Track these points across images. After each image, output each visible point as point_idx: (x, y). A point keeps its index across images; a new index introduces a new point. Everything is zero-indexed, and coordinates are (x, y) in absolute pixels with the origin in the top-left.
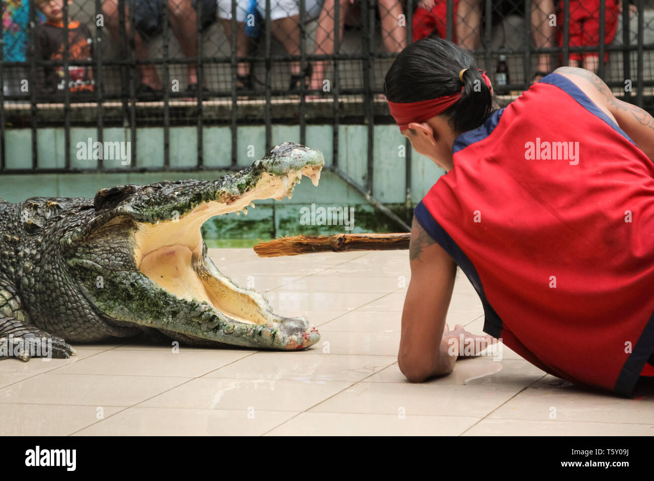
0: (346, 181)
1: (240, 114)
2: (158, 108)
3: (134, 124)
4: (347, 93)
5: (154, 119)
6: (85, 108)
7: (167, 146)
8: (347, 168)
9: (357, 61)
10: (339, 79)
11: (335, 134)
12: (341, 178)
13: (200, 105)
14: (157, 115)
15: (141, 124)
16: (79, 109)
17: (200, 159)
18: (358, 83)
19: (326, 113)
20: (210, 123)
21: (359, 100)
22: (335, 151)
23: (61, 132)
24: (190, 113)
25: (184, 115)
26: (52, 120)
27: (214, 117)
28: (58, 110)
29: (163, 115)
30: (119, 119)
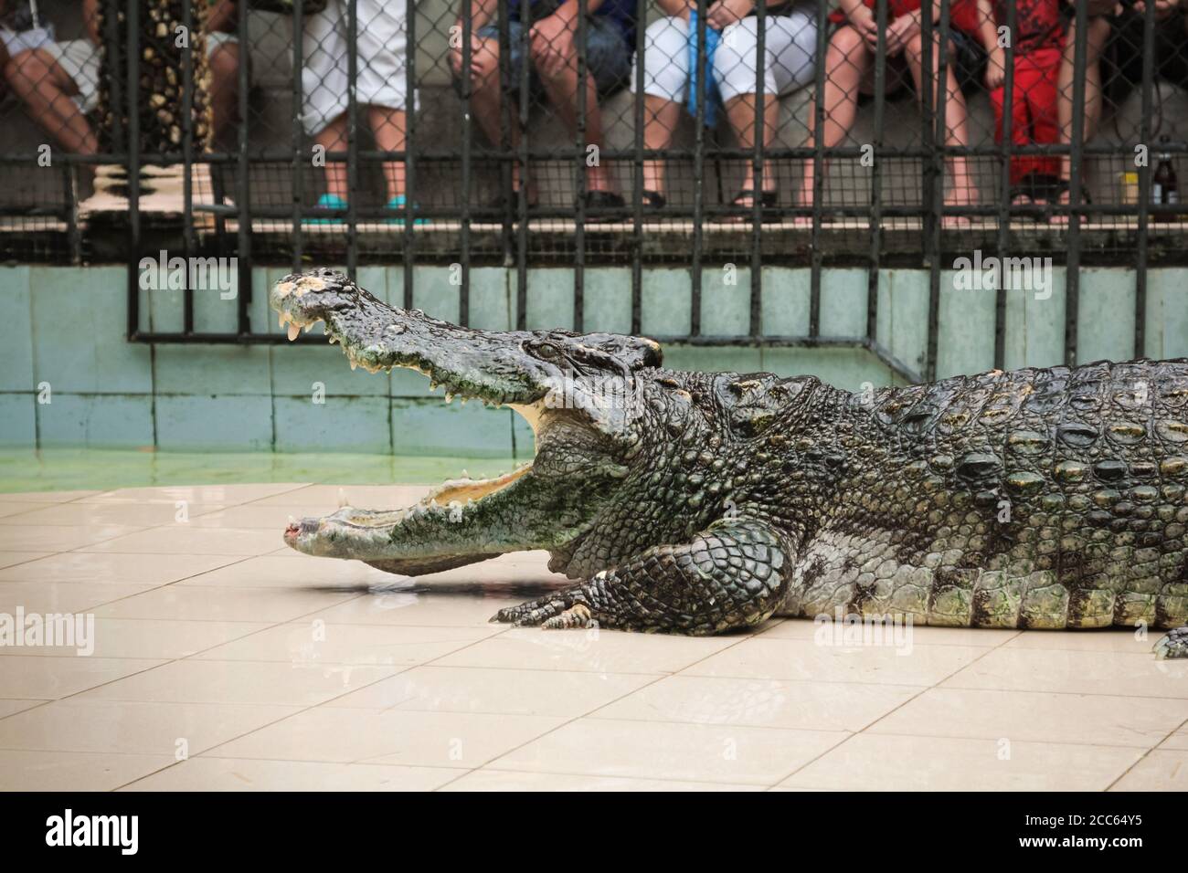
0: (890, 366)
1: (706, 247)
2: (562, 234)
3: (522, 261)
4: (894, 213)
5: (554, 253)
6: (436, 232)
7: (579, 301)
8: (891, 341)
9: (910, 160)
10: (881, 189)
11: (873, 284)
12: (882, 359)
13: (637, 231)
14: (560, 247)
15: (534, 262)
16: (427, 234)
17: (636, 323)
18: (914, 197)
19: (853, 247)
20: (654, 261)
21: (914, 225)
22: (872, 314)
23: (396, 274)
24: (618, 243)
25: (607, 248)
26: (380, 252)
27: (659, 252)
28: (389, 234)
29: (572, 247)
30: (495, 253)
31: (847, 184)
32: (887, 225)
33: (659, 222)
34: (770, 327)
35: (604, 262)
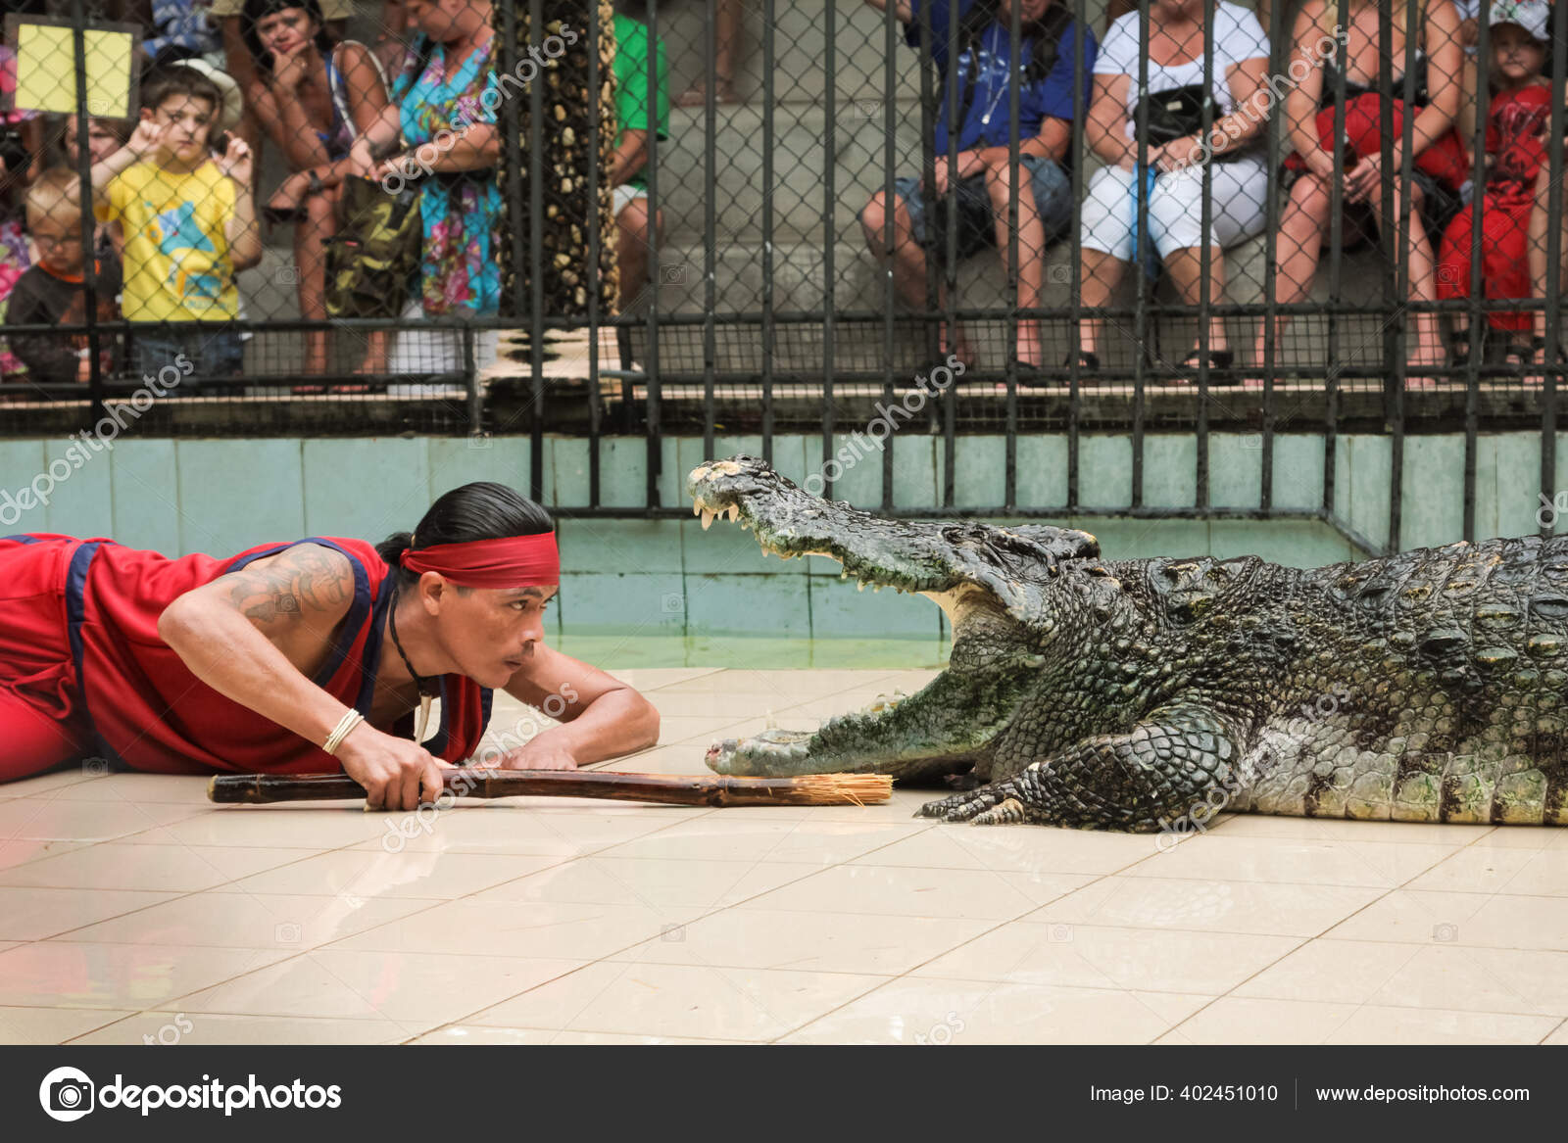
0: (1349, 539)
1: (1148, 410)
2: (992, 399)
3: (950, 426)
4: (1351, 374)
5: (984, 419)
6: (857, 398)
7: (1011, 470)
8: (1350, 512)
9: (1370, 316)
10: (1338, 348)
11: (1330, 451)
12: (1339, 532)
13: (1073, 396)
14: (990, 413)
15: (963, 429)
16: (847, 399)
17: (1073, 494)
18: (1375, 356)
19: (1309, 412)
20: (1091, 427)
21: (1374, 387)
22: (1329, 483)
23: (815, 442)
24: (1054, 407)
25: (1041, 413)
26: (797, 420)
27: (1098, 417)
28: (807, 400)
29: (1004, 413)
30: (920, 420)
31: (1302, 343)
32: (1345, 387)
33: (1097, 386)
34: (1218, 499)
35: (1038, 429)
